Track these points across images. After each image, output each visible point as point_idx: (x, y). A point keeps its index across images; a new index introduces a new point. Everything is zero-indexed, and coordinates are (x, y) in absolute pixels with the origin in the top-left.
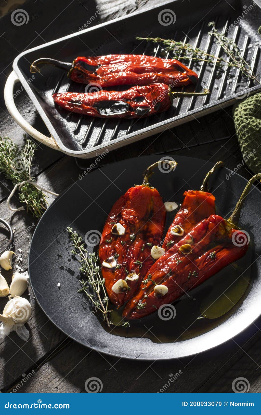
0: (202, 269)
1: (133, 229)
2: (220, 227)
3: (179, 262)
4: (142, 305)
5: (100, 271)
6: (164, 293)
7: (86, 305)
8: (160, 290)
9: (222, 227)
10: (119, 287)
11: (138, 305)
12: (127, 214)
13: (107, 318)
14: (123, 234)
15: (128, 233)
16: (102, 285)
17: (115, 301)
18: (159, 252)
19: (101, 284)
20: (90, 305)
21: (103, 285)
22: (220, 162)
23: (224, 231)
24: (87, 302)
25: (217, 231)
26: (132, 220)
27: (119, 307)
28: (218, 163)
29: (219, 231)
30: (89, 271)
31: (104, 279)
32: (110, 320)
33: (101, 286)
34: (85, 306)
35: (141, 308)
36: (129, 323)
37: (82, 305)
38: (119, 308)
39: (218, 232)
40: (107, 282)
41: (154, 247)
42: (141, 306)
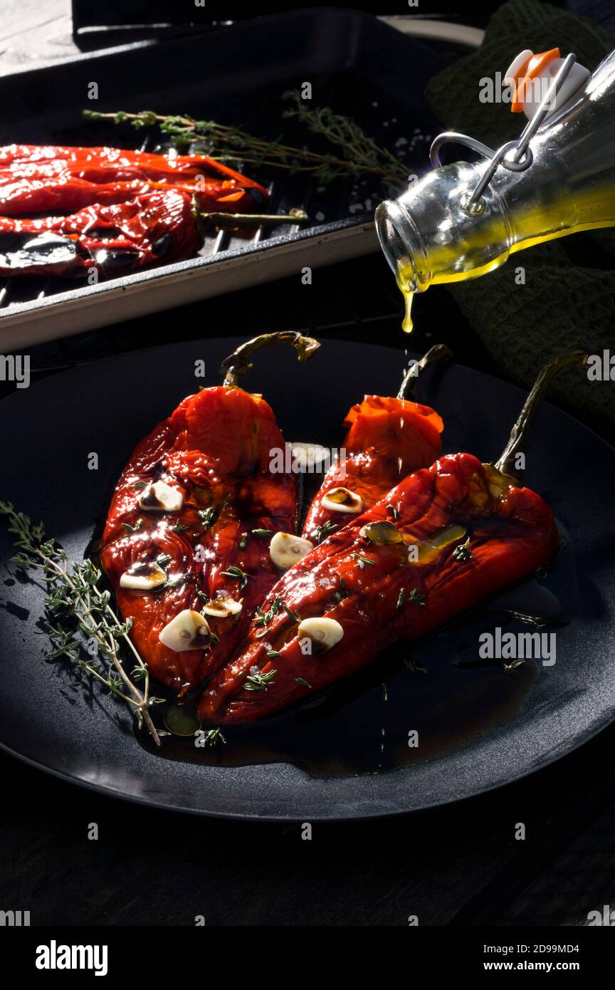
0: (435, 584)
1: (205, 496)
2: (472, 483)
3: (365, 563)
4: (260, 679)
5: (112, 602)
6: (330, 641)
7: (76, 691)
8: (318, 634)
9: (478, 483)
10: (183, 634)
11: (249, 681)
12: (182, 463)
13: (150, 720)
14: (176, 507)
15: (191, 507)
16: (125, 634)
17: (172, 674)
18: (296, 549)
19: (121, 632)
20: (88, 693)
21: (128, 635)
22: (441, 347)
23: (485, 496)
24: (77, 685)
25: (465, 493)
26: (200, 477)
27: (185, 690)
28: (434, 350)
29: (471, 495)
30: (79, 601)
31: (128, 621)
32: (159, 726)
33: (120, 639)
34: (72, 694)
35: (258, 688)
36: (220, 732)
37: (61, 691)
38: (185, 695)
39: (467, 496)
40: (141, 624)
41: (278, 536)
42: (257, 680)
